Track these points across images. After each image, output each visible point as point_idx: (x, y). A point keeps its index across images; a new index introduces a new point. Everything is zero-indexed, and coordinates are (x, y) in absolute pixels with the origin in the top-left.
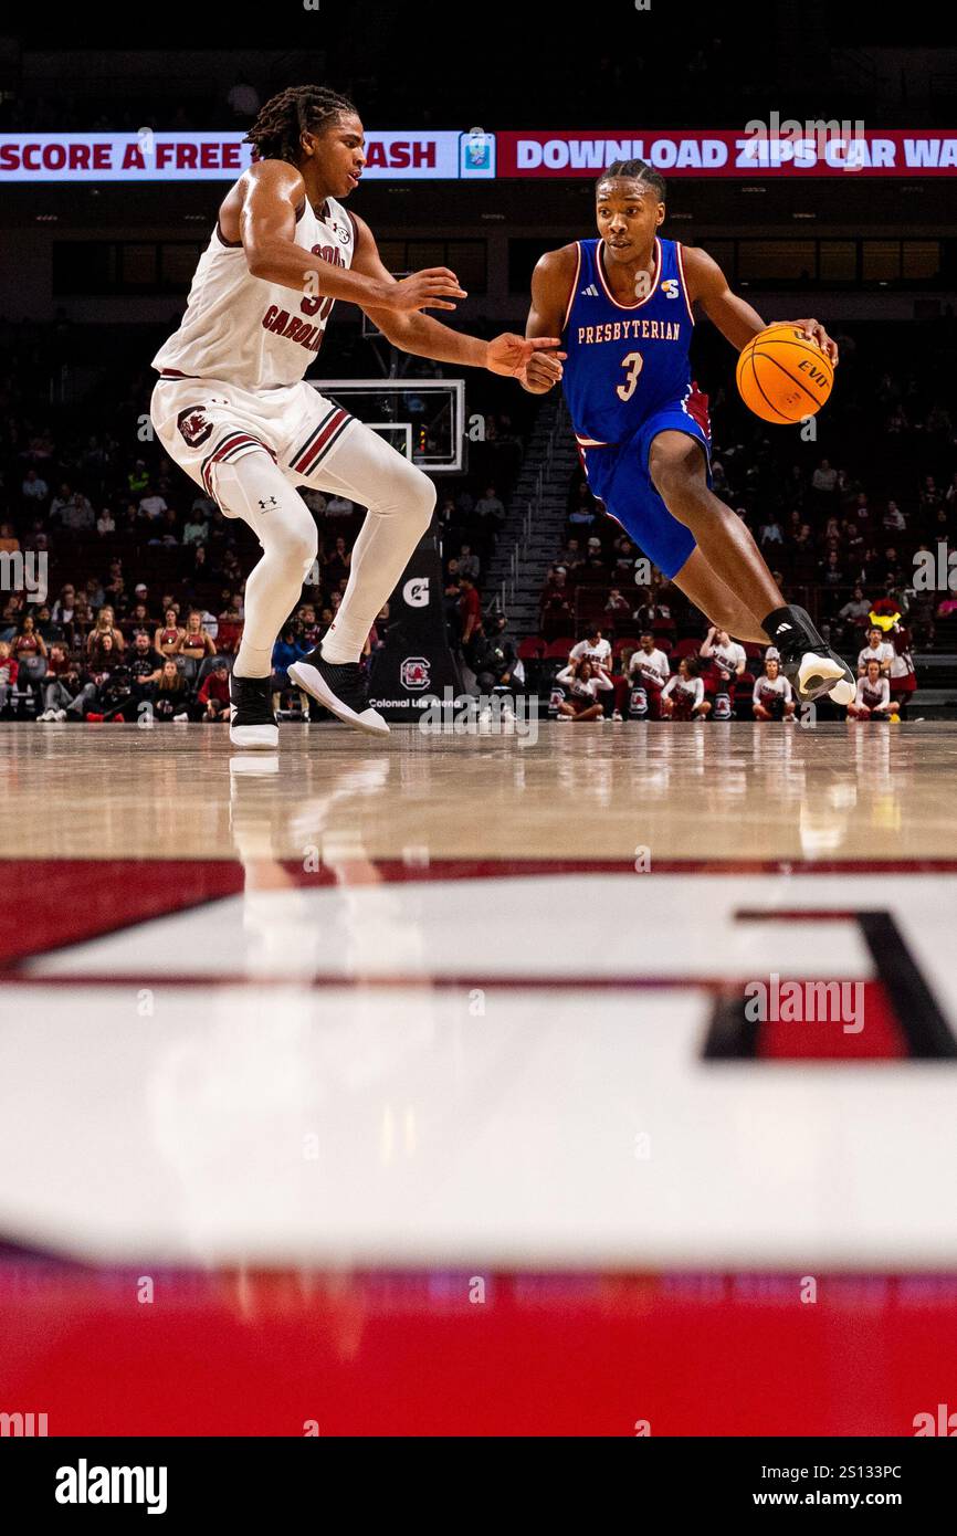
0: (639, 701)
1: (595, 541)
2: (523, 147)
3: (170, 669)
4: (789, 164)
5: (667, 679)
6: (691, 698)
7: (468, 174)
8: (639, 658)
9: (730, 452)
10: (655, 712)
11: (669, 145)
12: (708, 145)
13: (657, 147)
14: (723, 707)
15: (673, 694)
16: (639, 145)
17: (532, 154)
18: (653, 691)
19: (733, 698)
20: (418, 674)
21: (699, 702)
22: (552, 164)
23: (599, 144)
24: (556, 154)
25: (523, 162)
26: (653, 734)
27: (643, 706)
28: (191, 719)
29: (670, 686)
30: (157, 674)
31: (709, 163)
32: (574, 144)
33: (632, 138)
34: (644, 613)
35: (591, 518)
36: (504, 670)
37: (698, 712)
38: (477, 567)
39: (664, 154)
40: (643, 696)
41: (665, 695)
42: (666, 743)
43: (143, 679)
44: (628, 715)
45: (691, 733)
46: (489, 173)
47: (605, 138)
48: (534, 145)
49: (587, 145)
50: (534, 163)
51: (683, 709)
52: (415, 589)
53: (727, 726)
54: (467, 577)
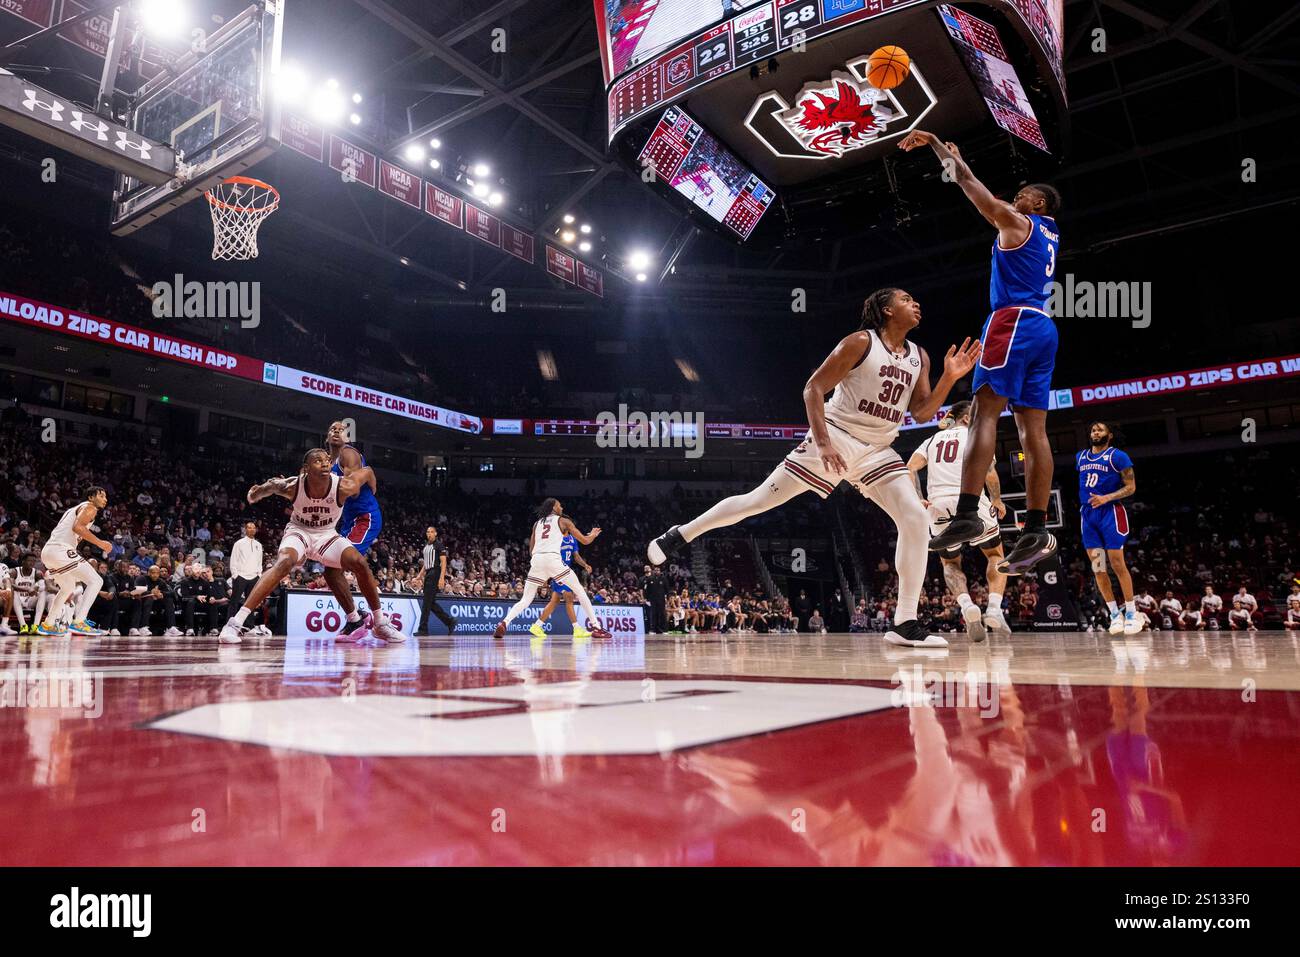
0: (1167, 622)
1: (1141, 552)
2: (1085, 392)
3: (947, 612)
4: (1218, 381)
5: (1180, 612)
6: (1195, 620)
7: (1061, 406)
8: (1165, 602)
9: (1208, 509)
10: (1176, 627)
11: (1155, 382)
12: (1175, 379)
13: (1149, 383)
14: (1214, 624)
15: (1184, 619)
16: (1140, 384)
17: (1088, 395)
18: (1174, 617)
19: (1218, 619)
20: (1055, 612)
21: (1199, 622)
22: (1099, 397)
23: (1121, 386)
24: (1101, 393)
25: (1085, 398)
26: (1177, 638)
27: (1170, 624)
28: (958, 631)
29: (1183, 615)
30: (942, 614)
31: (1176, 386)
32: (1108, 388)
33: (1136, 381)
34: (1168, 583)
35: (1138, 542)
36: (1097, 609)
37: (1199, 627)
38: (1084, 566)
39: (1153, 385)
40: (1169, 619)
41: (1180, 619)
42: (1184, 641)
43: (937, 616)
44: (1163, 628)
45: (1197, 637)
46: (1071, 404)
47: (1123, 383)
48: (1090, 391)
49: (1115, 387)
50: (1091, 398)
51: (1191, 625)
52: (1050, 577)
53: (1218, 633)
54: (1077, 570)
